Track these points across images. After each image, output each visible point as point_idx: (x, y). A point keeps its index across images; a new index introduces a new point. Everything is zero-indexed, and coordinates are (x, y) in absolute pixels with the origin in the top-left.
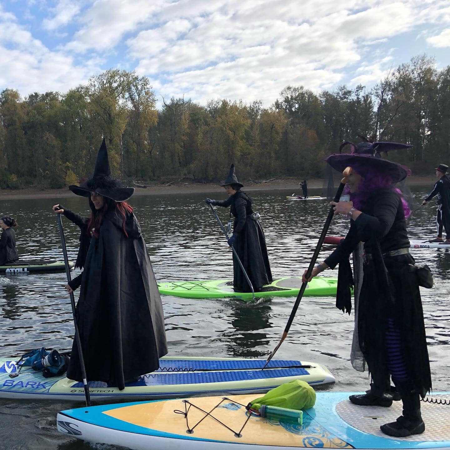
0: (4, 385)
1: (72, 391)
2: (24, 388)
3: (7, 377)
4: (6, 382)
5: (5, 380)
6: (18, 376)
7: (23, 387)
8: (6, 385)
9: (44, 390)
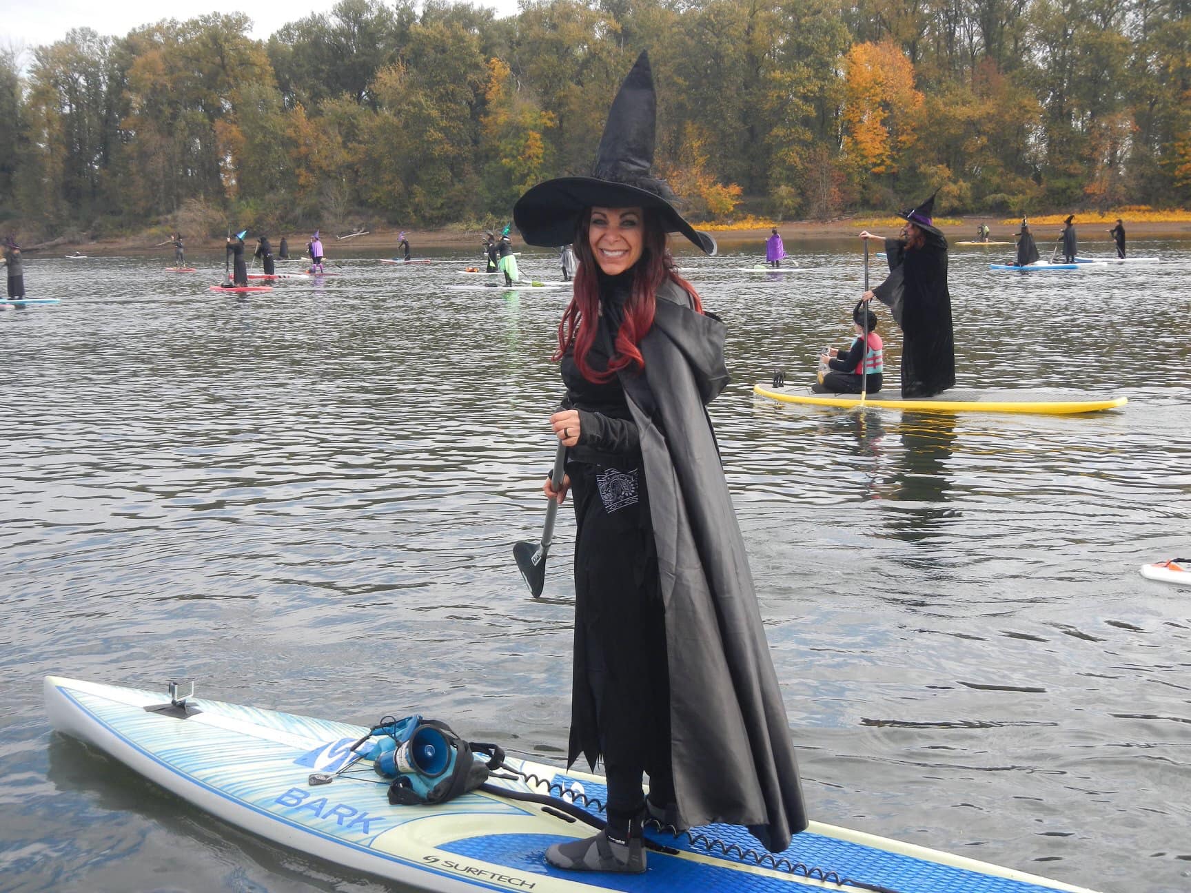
0: (279, 801)
1: (426, 858)
2: (319, 820)
3: (298, 781)
4: (289, 793)
5: (290, 787)
6: (330, 781)
7: (317, 815)
8: (283, 803)
9: (361, 836)
